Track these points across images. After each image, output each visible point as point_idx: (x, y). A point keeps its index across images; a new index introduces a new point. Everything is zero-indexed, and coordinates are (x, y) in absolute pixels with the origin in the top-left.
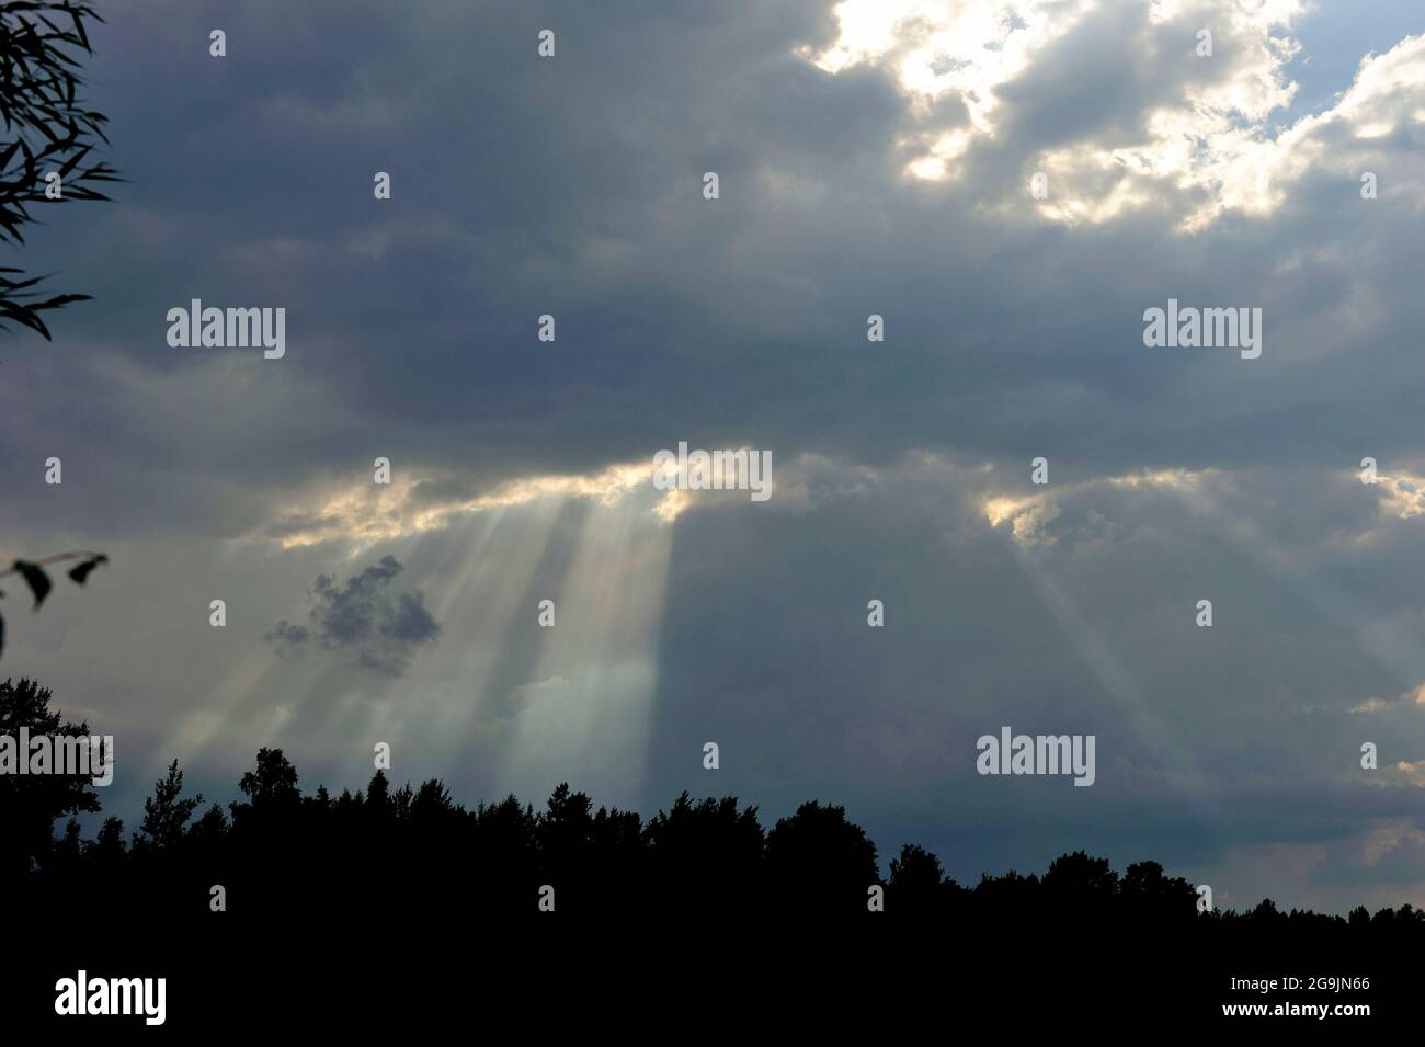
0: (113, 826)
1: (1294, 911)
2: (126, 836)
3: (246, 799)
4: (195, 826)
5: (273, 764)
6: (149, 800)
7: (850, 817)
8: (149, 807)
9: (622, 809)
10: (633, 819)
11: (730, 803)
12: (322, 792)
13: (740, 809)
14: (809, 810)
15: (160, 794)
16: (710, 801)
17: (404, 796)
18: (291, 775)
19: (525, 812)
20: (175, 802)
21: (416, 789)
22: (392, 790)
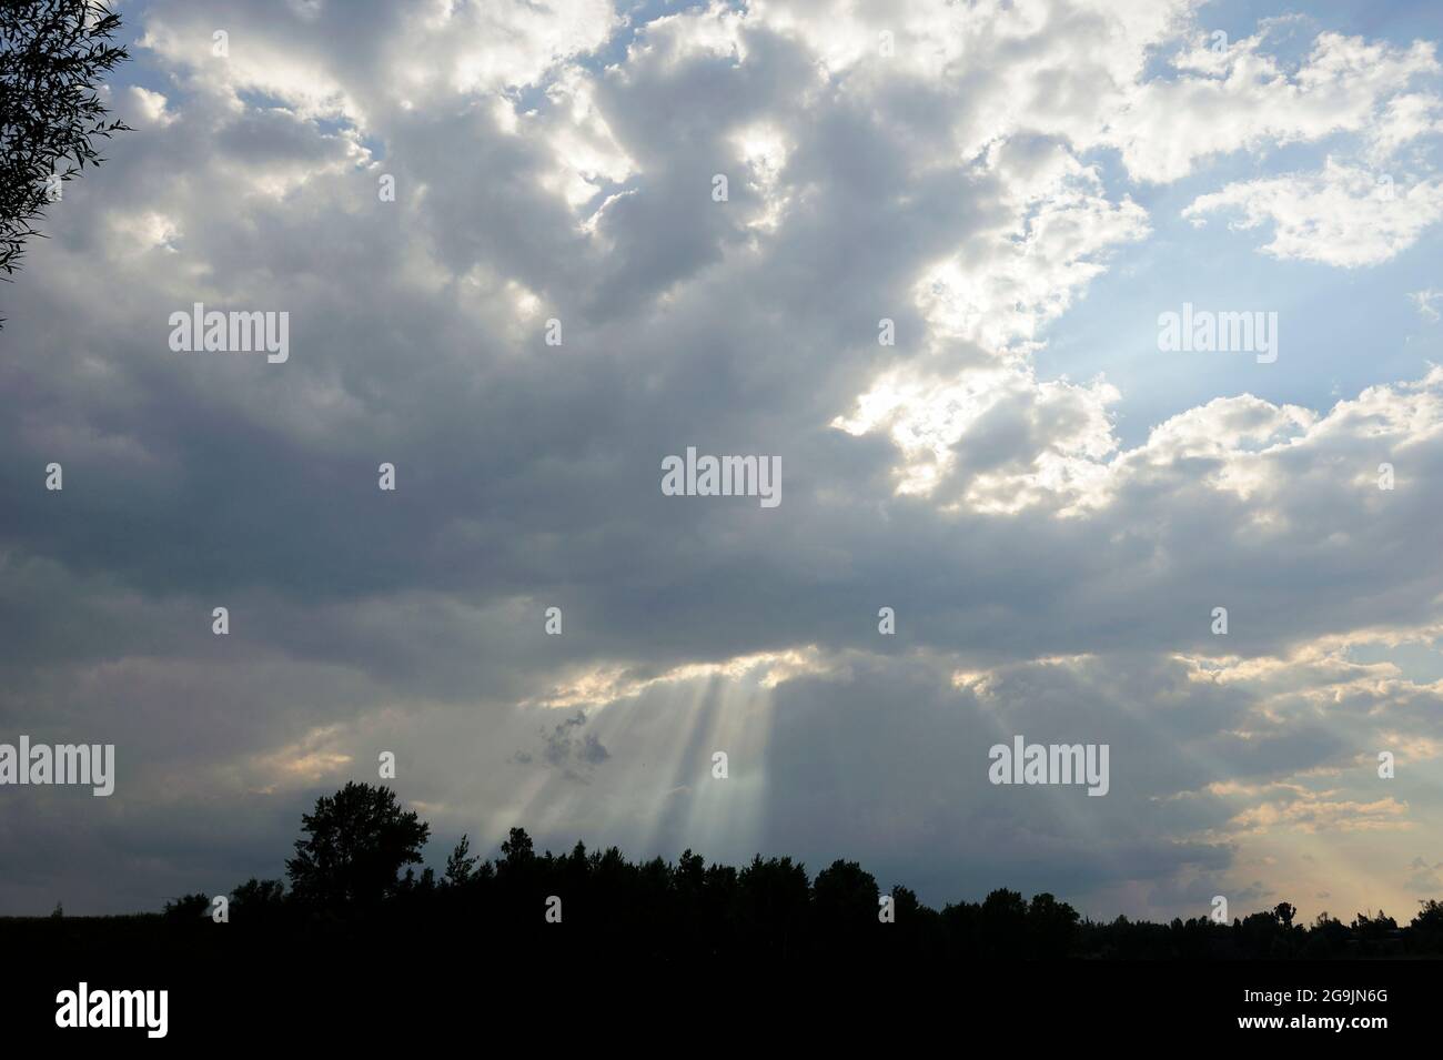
0: (428, 873)
1: (1138, 922)
2: (436, 879)
3: (504, 856)
4: (476, 874)
5: (519, 836)
6: (450, 858)
7: (864, 868)
8: (449, 861)
9: (725, 865)
10: (731, 871)
11: (787, 861)
12: (548, 853)
13: (794, 864)
14: (839, 865)
15: (456, 855)
16: (774, 859)
17: (596, 857)
18: (529, 843)
19: (668, 866)
20: (464, 859)
21: (604, 852)
22: (588, 853)
